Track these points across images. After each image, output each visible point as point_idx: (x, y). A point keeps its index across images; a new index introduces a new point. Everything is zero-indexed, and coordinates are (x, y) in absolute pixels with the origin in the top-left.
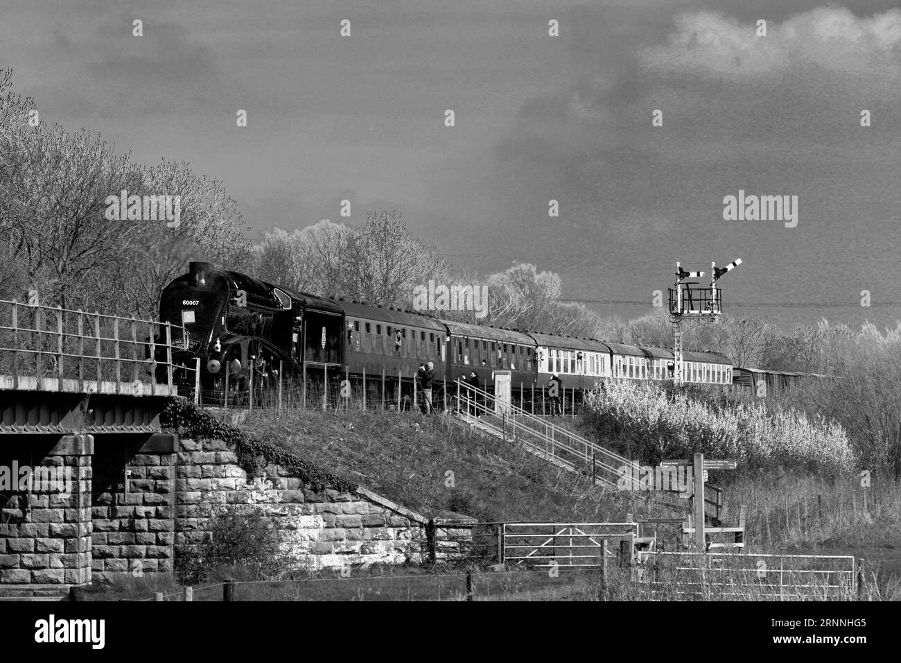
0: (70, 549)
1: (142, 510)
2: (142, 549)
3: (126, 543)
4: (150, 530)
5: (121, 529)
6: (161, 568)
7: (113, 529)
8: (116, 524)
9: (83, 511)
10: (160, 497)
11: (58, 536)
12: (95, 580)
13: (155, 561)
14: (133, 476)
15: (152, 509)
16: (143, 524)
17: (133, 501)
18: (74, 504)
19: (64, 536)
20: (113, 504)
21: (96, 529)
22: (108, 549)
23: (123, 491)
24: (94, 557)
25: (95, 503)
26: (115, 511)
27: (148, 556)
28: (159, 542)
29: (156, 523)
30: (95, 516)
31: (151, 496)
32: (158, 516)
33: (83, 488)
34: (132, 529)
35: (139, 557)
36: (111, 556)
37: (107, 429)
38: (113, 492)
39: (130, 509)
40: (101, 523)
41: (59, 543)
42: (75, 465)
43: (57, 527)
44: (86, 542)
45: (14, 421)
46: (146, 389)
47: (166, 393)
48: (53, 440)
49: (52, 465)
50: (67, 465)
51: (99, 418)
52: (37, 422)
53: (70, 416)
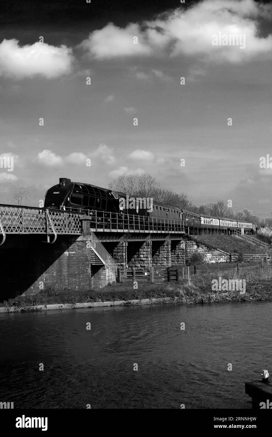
0: (167, 260)
1: (180, 253)
2: (180, 260)
3: (177, 259)
4: (181, 257)
5: (176, 256)
6: (183, 263)
7: (175, 257)
8: (175, 256)
9: (169, 254)
10: (183, 251)
11: (165, 258)
12: (172, 265)
13: (182, 262)
14: (178, 247)
15: (181, 253)
16: (180, 256)
17: (178, 252)
18: (168, 253)
19: (166, 258)
20: (175, 252)
21: (172, 257)
22: (174, 260)
23: (176, 250)
24: (172, 261)
25: (171, 252)
26: (175, 253)
27: (181, 261)
28: (183, 259)
29: (182, 255)
30: (171, 254)
31: (181, 251)
32: (182, 254)
33: (169, 250)
34: (178, 256)
35: (179, 261)
36: (174, 261)
37: (173, 239)
38: (175, 250)
39: (178, 253)
40: (173, 256)
41: (165, 259)
42: (168, 246)
43: (165, 256)
44: (170, 259)
45: (157, 238)
46: (180, 232)
47: (183, 233)
48: (164, 241)
49: (164, 246)
50: (166, 246)
51: (172, 238)
52: (161, 238)
53: (167, 237)
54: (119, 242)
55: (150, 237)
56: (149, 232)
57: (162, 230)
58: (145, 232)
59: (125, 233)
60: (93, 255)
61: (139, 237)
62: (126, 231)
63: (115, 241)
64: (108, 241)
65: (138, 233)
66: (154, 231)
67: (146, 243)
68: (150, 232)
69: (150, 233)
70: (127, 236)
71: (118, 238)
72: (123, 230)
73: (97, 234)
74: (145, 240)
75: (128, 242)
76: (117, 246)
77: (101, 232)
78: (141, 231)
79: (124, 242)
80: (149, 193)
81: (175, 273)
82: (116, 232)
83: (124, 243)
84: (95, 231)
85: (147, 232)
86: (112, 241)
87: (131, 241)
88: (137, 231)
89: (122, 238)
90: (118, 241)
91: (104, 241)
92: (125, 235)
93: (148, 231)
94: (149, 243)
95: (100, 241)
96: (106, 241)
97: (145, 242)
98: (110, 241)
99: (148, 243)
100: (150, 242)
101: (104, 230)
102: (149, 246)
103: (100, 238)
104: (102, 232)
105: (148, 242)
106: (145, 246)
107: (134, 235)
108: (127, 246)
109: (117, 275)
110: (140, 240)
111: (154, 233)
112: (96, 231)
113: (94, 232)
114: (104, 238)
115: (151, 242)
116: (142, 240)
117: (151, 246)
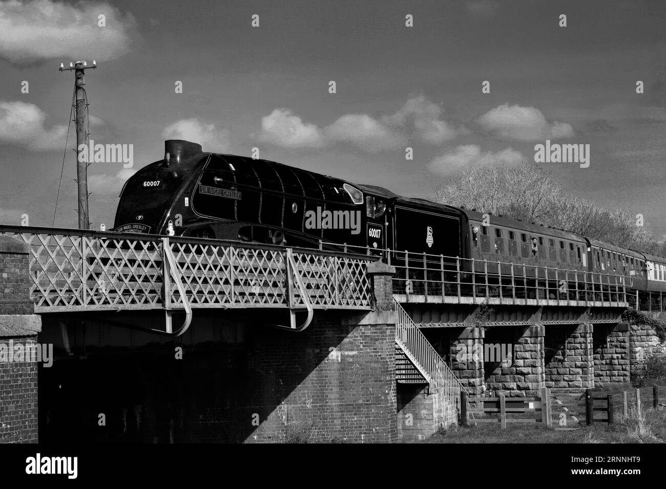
0: (584, 373)
1: (615, 356)
2: (616, 373)
3: (609, 370)
4: (619, 364)
5: (606, 364)
6: (624, 380)
7: (603, 364)
8: (604, 362)
9: (589, 357)
10: (623, 350)
11: (579, 367)
12: (596, 386)
13: (622, 378)
14: (611, 341)
15: (619, 356)
16: (616, 362)
17: (611, 352)
18: (586, 354)
19: (582, 367)
20: (602, 353)
21: (595, 364)
22: (601, 373)
23: (606, 348)
24: (595, 376)
25: (594, 353)
26: (603, 356)
27: (618, 376)
28: (623, 369)
29: (622, 361)
30: (595, 359)
31: (619, 350)
32: (622, 358)
33: (589, 347)
34: (611, 364)
35: (615, 376)
36: (602, 376)
37: (598, 322)
38: (602, 348)
39: (610, 355)
40: (597, 362)
41: (580, 370)
42: (585, 337)
43: (579, 364)
44: (591, 370)
45: (558, 319)
46: (614, 304)
47: (624, 306)
48: (575, 327)
49: (575, 337)
50: (581, 337)
51: (594, 316)
52: (568, 318)
53: (582, 316)
54: (464, 328)
55: (540, 315)
56: (538, 302)
57: (571, 299)
58: (528, 304)
60: (402, 359)
62: (480, 301)
63: (454, 325)
64: (437, 325)
65: (511, 305)
66: (550, 301)
67: (531, 331)
68: (540, 304)
69: (540, 306)
70: (484, 312)
71: (460, 317)
72: (474, 300)
73: (409, 308)
74: (529, 322)
75: (485, 327)
76: (459, 338)
77: (419, 304)
78: (519, 302)
79: (477, 327)
80: (537, 210)
81: (605, 404)
82: (456, 304)
83: (477, 330)
84: (404, 300)
85: (531, 302)
86: (445, 325)
87: (494, 325)
88: (508, 302)
89: (471, 317)
90: (461, 325)
91: (428, 326)
92: (479, 309)
93: (535, 300)
94: (539, 329)
95: (418, 326)
96: (433, 326)
97: (527, 327)
98: (442, 326)
99: (534, 330)
100: (541, 327)
101: (426, 300)
102: (537, 337)
103: (416, 316)
104: (422, 304)
105: (537, 328)
106: (527, 338)
107: (500, 310)
108: (484, 337)
109: (459, 407)
110: (514, 324)
111: (551, 306)
112: (407, 300)
113: (402, 304)
114: (426, 317)
115: (544, 327)
116: (520, 323)
117: (543, 338)
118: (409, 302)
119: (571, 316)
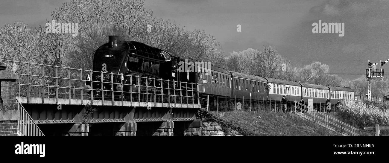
37: (178, 119)
42: (168, 132)
45: (147, 117)
46: (190, 106)
47: (198, 107)
48: (160, 123)
49: (160, 132)
50: (165, 131)
51: (175, 116)
52: (155, 117)
53: (166, 115)
54: (73, 124)
55: (133, 114)
56: (131, 104)
58: (124, 105)
59: (84, 106)
61: (112, 115)
62: (86, 102)
63: (65, 121)
64: (51, 122)
65: (110, 106)
66: (141, 103)
67: (126, 127)
68: (133, 105)
69: (133, 107)
70: (89, 112)
71: (70, 115)
72: (82, 102)
73: (30, 108)
74: (124, 120)
75: (89, 123)
76: (69, 132)
77: (37, 104)
78: (117, 104)
79: (83, 123)
80: (133, 30)
82: (67, 105)
83: (83, 126)
84: (25, 102)
85: (127, 104)
86: (58, 122)
87: (97, 122)
88: (108, 103)
89: (79, 116)
90: (71, 121)
91: (44, 122)
92: (85, 110)
93: (130, 102)
94: (132, 125)
95: (36, 122)
96: (48, 123)
97: (123, 123)
98: (55, 123)
99: (128, 126)
100: (134, 124)
101: (43, 101)
102: (130, 131)
103: (35, 115)
104: (40, 104)
105: (130, 124)
106: (123, 133)
107: (102, 110)
108: (88, 131)
110: (113, 121)
111: (142, 107)
112: (28, 101)
113: (23, 105)
114: (43, 115)
115: (136, 124)
116: (118, 121)
117: (135, 132)
118: (29, 103)
119: (157, 115)
